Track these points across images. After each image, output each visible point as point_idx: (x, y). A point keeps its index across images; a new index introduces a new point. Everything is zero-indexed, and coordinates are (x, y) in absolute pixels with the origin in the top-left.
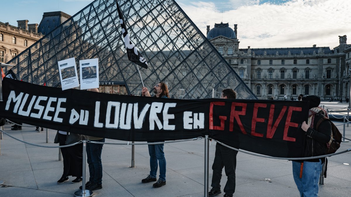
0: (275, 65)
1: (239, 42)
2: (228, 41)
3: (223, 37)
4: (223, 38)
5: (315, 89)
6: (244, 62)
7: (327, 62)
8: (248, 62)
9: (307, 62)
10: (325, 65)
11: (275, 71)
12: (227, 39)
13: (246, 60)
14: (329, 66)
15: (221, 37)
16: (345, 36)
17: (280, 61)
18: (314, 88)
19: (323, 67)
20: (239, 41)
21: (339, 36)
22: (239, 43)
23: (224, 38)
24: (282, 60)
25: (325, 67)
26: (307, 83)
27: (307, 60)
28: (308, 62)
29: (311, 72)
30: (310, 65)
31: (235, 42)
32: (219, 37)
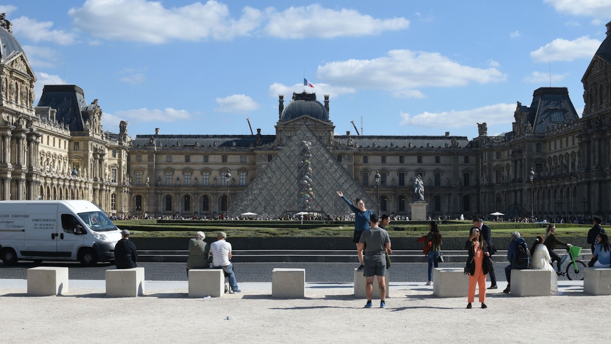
0: (390, 165)
1: (334, 127)
2: (317, 124)
3: (308, 118)
4: (308, 120)
5: (449, 202)
6: (343, 160)
7: (464, 161)
8: (348, 159)
9: (436, 159)
10: (461, 165)
11: (390, 173)
12: (315, 121)
13: (346, 156)
14: (466, 167)
15: (305, 118)
16: (485, 124)
17: (398, 158)
18: (447, 201)
19: (459, 169)
20: (334, 125)
21: (477, 123)
22: (335, 129)
23: (311, 119)
24: (401, 157)
25: (461, 168)
26: (438, 192)
27: (436, 157)
28: (438, 160)
29: (442, 175)
30: (441, 165)
31: (328, 128)
32: (303, 118)
